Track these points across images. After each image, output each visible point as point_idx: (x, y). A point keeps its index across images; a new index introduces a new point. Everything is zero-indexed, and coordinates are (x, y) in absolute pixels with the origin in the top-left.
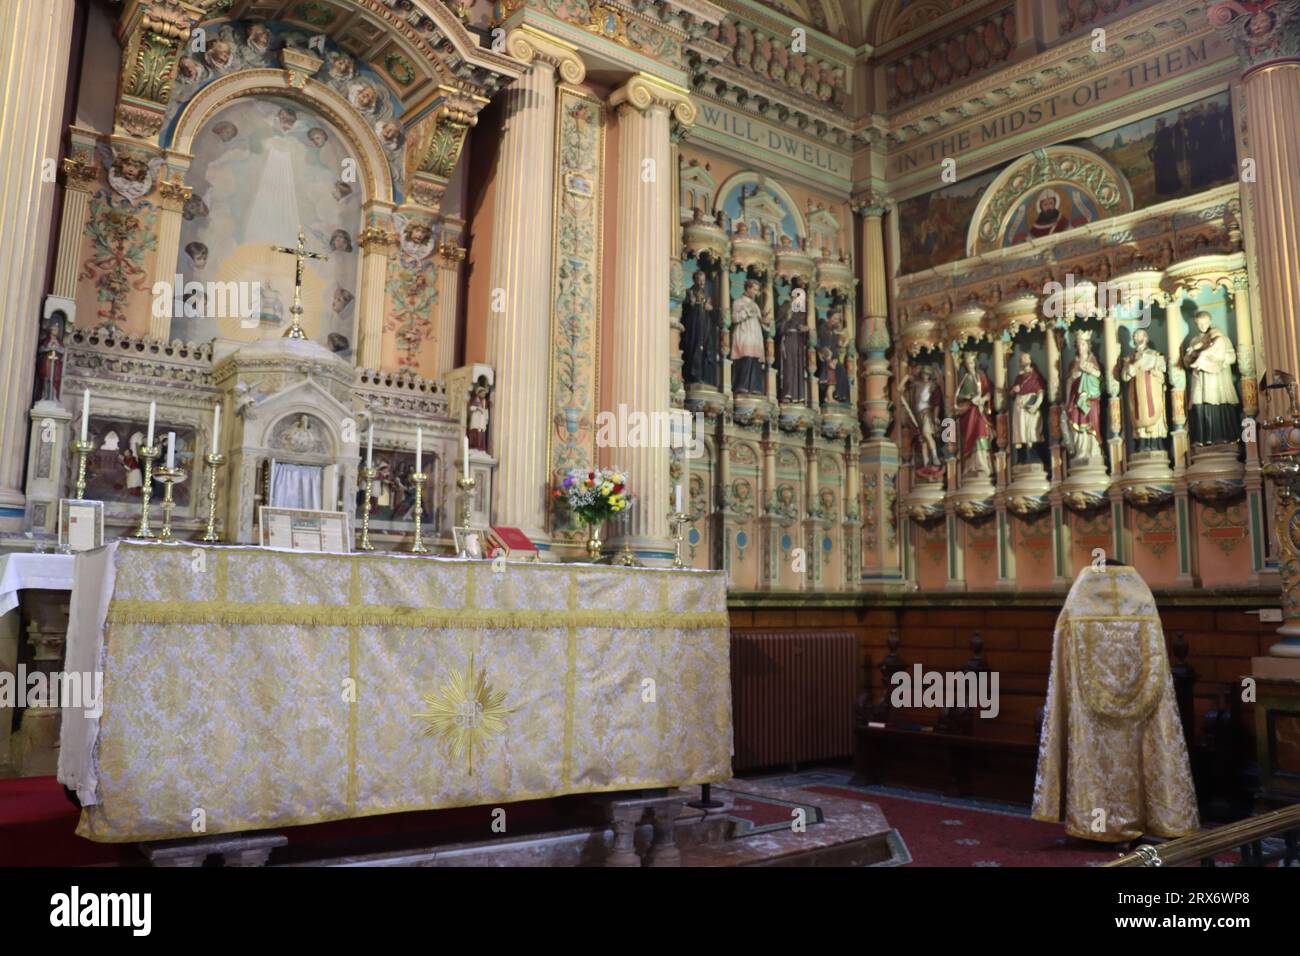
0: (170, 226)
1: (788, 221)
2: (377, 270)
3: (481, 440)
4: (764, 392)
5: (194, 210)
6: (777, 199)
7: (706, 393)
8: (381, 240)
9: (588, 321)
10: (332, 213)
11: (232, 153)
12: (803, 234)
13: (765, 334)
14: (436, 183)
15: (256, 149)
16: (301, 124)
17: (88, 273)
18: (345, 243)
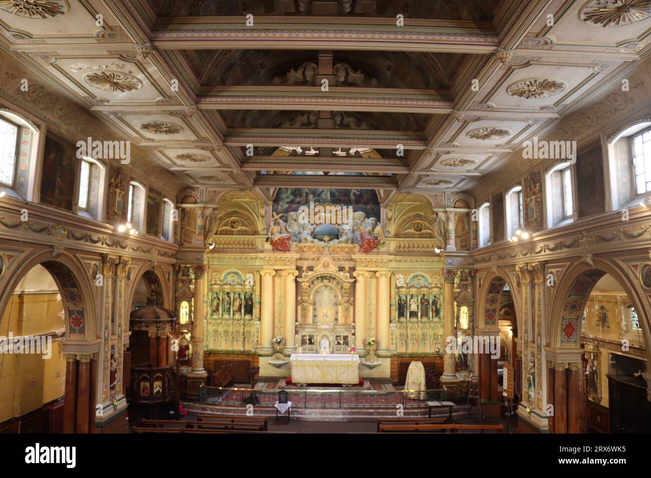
0: (311, 308)
1: (426, 280)
2: (340, 308)
3: (354, 334)
4: (417, 316)
5: (314, 304)
6: (423, 277)
7: (403, 319)
8: (340, 304)
9: (374, 312)
10: (334, 300)
11: (319, 295)
12: (430, 281)
13: (418, 306)
14: (347, 295)
15: (322, 293)
16: (328, 288)
17: (301, 316)
18: (336, 304)
